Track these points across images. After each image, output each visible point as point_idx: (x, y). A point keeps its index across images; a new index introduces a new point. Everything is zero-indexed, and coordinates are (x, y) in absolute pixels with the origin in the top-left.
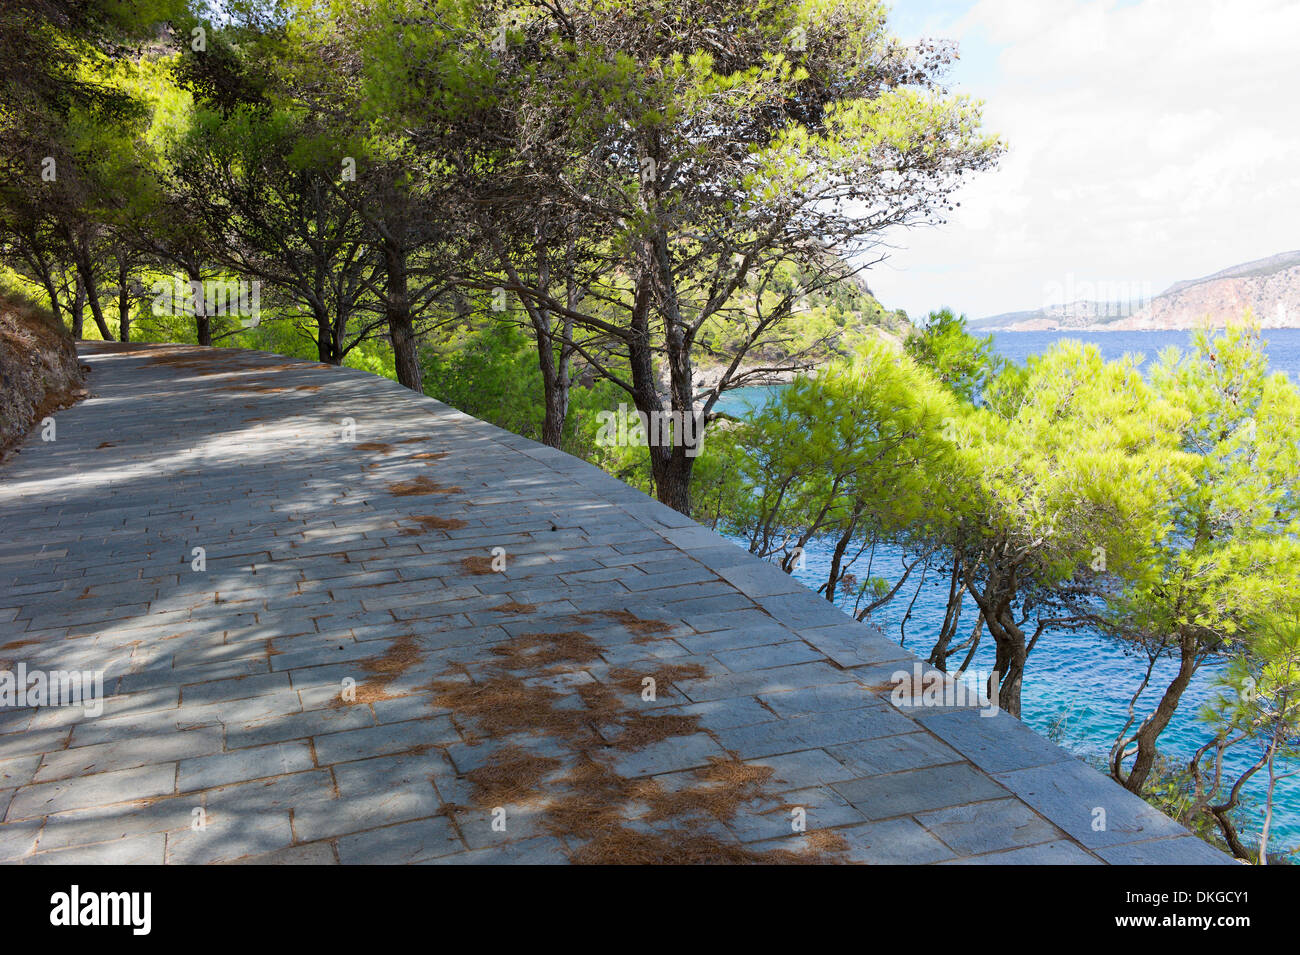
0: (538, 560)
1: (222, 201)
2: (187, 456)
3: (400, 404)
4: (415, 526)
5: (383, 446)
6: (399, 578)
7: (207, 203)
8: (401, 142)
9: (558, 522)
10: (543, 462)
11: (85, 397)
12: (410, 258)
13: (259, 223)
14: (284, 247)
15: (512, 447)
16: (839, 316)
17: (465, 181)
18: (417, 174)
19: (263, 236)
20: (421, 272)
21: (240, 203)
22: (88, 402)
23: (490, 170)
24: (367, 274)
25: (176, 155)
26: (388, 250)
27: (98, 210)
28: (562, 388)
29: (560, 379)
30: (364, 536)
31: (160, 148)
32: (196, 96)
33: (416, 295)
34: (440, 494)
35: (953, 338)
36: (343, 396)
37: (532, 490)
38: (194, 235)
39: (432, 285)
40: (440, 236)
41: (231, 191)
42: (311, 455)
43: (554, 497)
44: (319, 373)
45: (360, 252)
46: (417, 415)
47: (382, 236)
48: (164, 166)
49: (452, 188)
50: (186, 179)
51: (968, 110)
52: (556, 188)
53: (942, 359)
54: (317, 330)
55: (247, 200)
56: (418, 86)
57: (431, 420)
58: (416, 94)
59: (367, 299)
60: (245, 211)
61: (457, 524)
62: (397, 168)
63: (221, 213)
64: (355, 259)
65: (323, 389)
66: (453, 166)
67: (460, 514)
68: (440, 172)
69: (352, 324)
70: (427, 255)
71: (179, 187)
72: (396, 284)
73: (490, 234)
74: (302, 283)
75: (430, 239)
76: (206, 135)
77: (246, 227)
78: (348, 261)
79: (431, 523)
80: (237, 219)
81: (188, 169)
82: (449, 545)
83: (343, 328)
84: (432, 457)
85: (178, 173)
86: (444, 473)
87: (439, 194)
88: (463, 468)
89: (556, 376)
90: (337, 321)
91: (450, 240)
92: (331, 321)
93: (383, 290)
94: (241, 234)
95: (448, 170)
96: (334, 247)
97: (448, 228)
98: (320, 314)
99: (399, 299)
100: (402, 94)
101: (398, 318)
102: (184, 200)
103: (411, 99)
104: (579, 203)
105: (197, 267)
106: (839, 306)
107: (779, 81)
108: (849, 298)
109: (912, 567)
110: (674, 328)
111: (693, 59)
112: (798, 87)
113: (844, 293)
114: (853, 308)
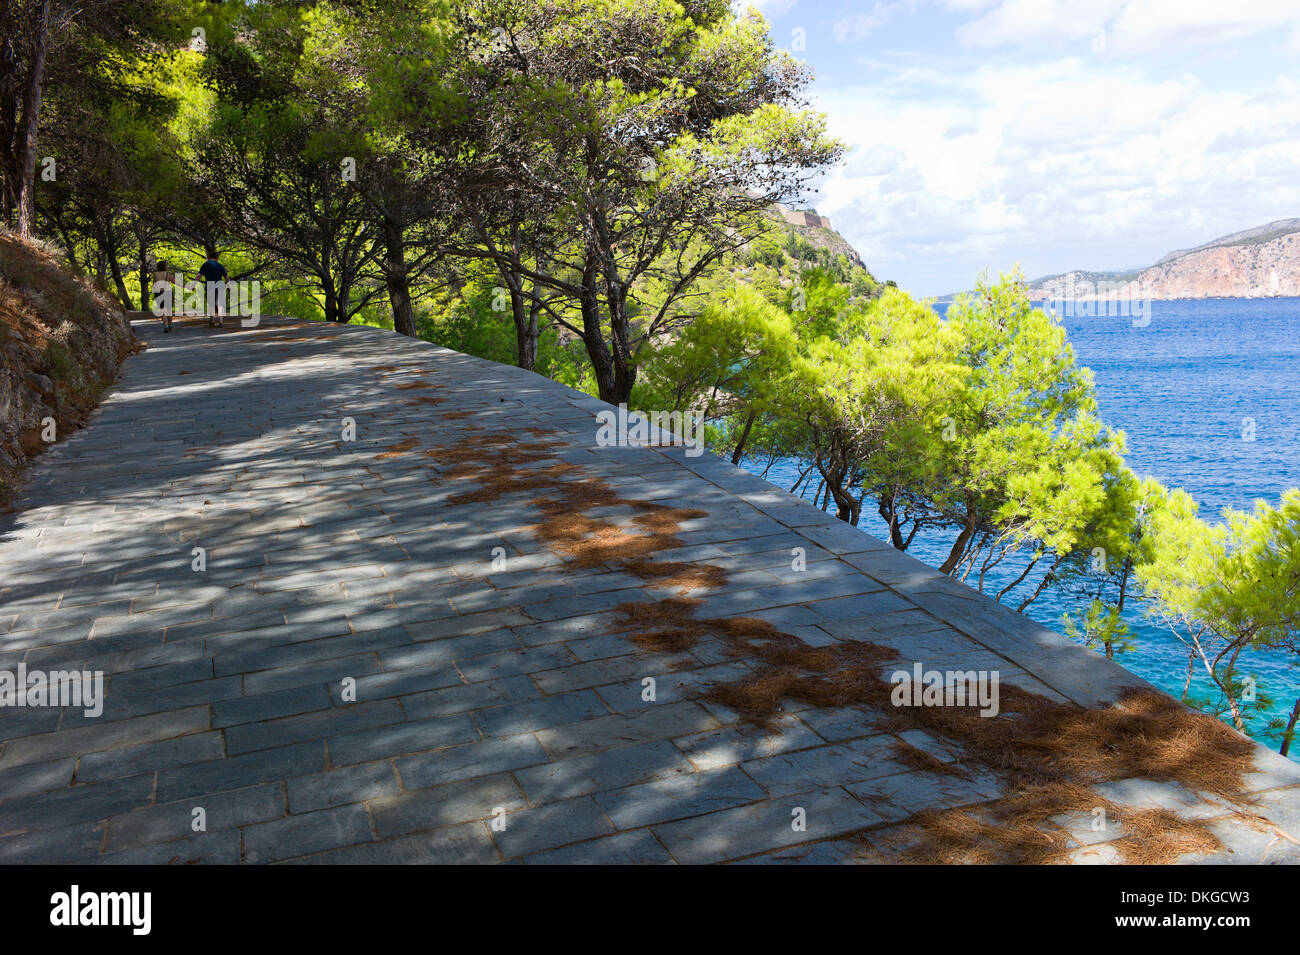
0: (489, 413)
1: (240, 185)
2: (247, 377)
3: (400, 346)
4: (416, 401)
5: (391, 368)
6: (405, 422)
7: (226, 186)
8: (398, 138)
9: (504, 398)
10: (503, 373)
11: (145, 347)
12: (405, 233)
13: (272, 203)
14: (294, 223)
15: (482, 366)
17: (451, 170)
18: (411, 164)
19: (275, 214)
20: (416, 245)
21: (255, 186)
22: (149, 350)
23: (470, 162)
24: (369, 246)
25: (199, 144)
26: (387, 226)
27: (126, 193)
28: (532, 337)
29: (530, 329)
30: (383, 407)
31: (184, 136)
32: (221, 95)
33: (411, 266)
34: (431, 388)
36: (353, 341)
37: (492, 385)
38: (214, 214)
39: (425, 256)
40: (432, 214)
41: (248, 176)
42: (337, 373)
43: (506, 388)
44: (331, 328)
45: (361, 228)
46: (413, 351)
47: (382, 214)
48: (189, 154)
49: (439, 176)
50: (208, 164)
51: (814, 122)
52: (519, 178)
54: (324, 298)
55: (260, 183)
56: (411, 101)
57: (424, 354)
58: (410, 108)
59: (369, 269)
60: (259, 192)
61: (442, 400)
62: (395, 160)
63: (239, 195)
64: (358, 234)
65: (337, 338)
66: (441, 157)
67: (442, 395)
68: (431, 163)
69: (355, 292)
70: (420, 230)
71: (201, 173)
72: (395, 255)
73: (471, 213)
74: (312, 256)
75: (423, 216)
76: (226, 127)
77: (262, 207)
78: (351, 236)
79: (425, 400)
80: (253, 199)
81: (210, 158)
82: (437, 408)
83: (347, 296)
84: (425, 372)
85: (202, 160)
86: (433, 379)
87: (430, 180)
88: (447, 377)
89: (526, 328)
90: (342, 289)
91: (439, 217)
92: (336, 289)
93: (383, 260)
94: (257, 213)
95: (436, 161)
96: (338, 224)
97: (438, 207)
98: (327, 285)
99: (397, 267)
100: (400, 107)
101: (397, 284)
102: (206, 183)
103: (406, 111)
104: (537, 190)
105: (213, 243)
107: (675, 98)
108: (840, 269)
109: (806, 473)
110: (613, 284)
111: (610, 84)
112: (690, 102)
113: (834, 265)
114: (844, 281)
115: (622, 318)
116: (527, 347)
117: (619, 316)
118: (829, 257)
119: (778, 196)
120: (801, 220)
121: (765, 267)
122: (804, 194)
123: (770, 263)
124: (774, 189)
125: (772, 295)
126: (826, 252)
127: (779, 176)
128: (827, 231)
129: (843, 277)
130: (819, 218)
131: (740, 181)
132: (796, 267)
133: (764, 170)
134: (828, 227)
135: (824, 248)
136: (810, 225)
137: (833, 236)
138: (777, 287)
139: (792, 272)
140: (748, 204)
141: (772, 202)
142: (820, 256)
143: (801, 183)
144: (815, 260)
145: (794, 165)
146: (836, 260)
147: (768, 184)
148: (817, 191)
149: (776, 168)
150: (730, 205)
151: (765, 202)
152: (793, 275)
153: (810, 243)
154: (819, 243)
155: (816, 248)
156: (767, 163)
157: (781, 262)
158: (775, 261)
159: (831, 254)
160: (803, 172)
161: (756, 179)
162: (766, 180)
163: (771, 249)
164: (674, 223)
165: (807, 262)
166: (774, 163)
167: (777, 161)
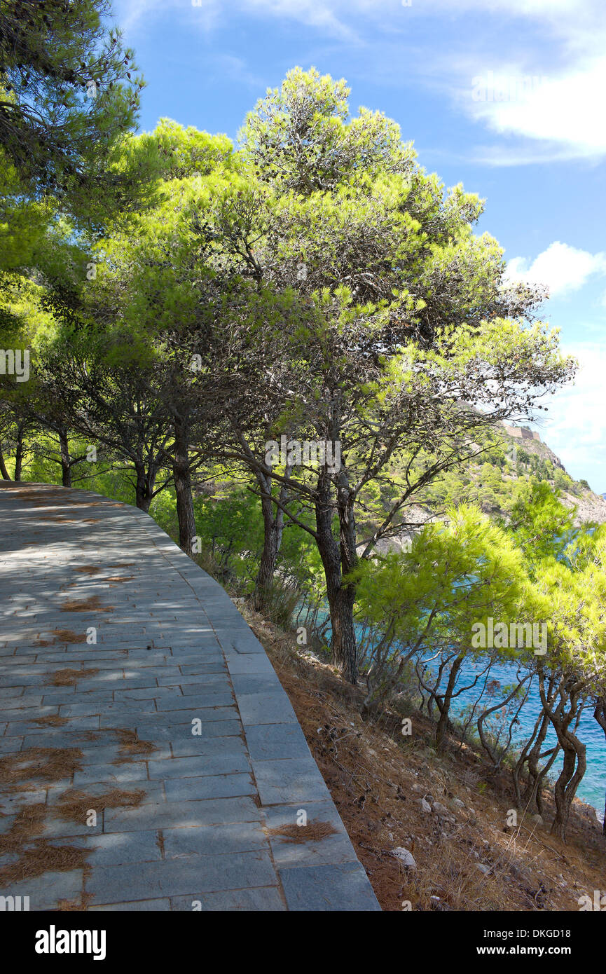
0: (114, 676)
1: (77, 388)
4: (51, 638)
7: (65, 388)
9: (158, 643)
13: (100, 402)
14: (117, 420)
15: (184, 576)
16: (538, 483)
21: (87, 389)
25: (47, 355)
28: (277, 529)
29: (276, 522)
31: (38, 350)
34: (94, 612)
35: (547, 507)
37: (165, 613)
41: (82, 381)
50: (52, 371)
51: (548, 337)
53: (537, 522)
54: (136, 478)
55: (92, 386)
57: (150, 551)
60: (92, 394)
63: (75, 396)
65: (101, 522)
69: (160, 475)
71: (48, 377)
76: (68, 342)
77: (92, 406)
79: (64, 637)
80: (86, 400)
81: (53, 365)
82: (60, 657)
83: (153, 478)
84: (121, 581)
85: (47, 367)
86: (114, 595)
88: (132, 591)
89: (273, 520)
92: (146, 473)
94: (88, 411)
98: (138, 467)
99: (183, 459)
101: (181, 473)
102: (51, 385)
105: (65, 431)
106: (538, 476)
107: (405, 310)
108: (546, 470)
109: (524, 680)
110: (343, 490)
111: (338, 292)
112: (419, 315)
113: (542, 467)
114: (549, 478)
115: (350, 522)
116: (272, 537)
117: (347, 520)
118: (538, 461)
119: (506, 413)
120: (519, 434)
121: (491, 466)
122: (534, 412)
123: (495, 463)
124: (503, 405)
125: (496, 486)
126: (536, 457)
127: (510, 392)
128: (538, 442)
129: (548, 476)
130: (531, 433)
131: (469, 395)
132: (514, 467)
133: (492, 385)
134: (538, 440)
135: (535, 454)
136: (525, 437)
137: (541, 446)
138: (499, 480)
139: (511, 470)
140: (477, 419)
141: (500, 418)
142: (531, 460)
143: (532, 400)
144: (528, 462)
145: (527, 381)
146: (543, 463)
147: (497, 400)
148: (546, 409)
149: (507, 383)
150: (456, 420)
151: (493, 419)
152: (511, 473)
153: (524, 450)
154: (531, 450)
155: (529, 454)
156: (497, 378)
157: (503, 463)
158: (499, 462)
159: (540, 459)
160: (533, 390)
161: (485, 394)
162: (496, 395)
163: (496, 453)
164: (401, 435)
165: (522, 463)
166: (504, 379)
167: (508, 377)
